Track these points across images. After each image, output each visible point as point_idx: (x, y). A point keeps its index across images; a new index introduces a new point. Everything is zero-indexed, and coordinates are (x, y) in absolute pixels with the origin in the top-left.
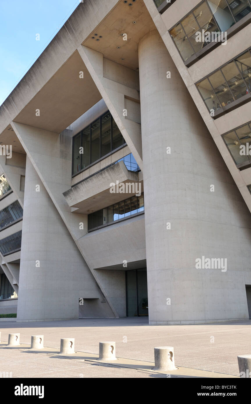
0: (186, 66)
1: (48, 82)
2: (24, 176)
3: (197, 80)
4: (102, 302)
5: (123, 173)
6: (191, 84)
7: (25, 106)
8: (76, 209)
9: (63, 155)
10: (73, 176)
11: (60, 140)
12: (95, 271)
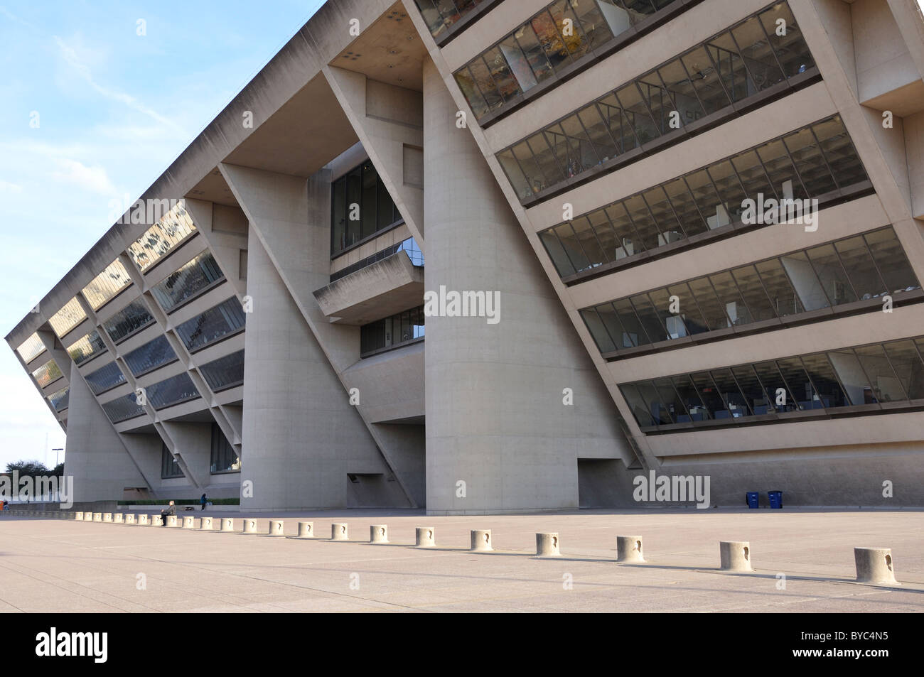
0: (481, 127)
1: (279, 111)
2: (246, 251)
3: (497, 150)
4: (389, 481)
5: (406, 270)
6: (489, 154)
7: (241, 142)
8: (339, 318)
9: (315, 219)
10: (334, 256)
11: (309, 192)
12: (374, 426)
